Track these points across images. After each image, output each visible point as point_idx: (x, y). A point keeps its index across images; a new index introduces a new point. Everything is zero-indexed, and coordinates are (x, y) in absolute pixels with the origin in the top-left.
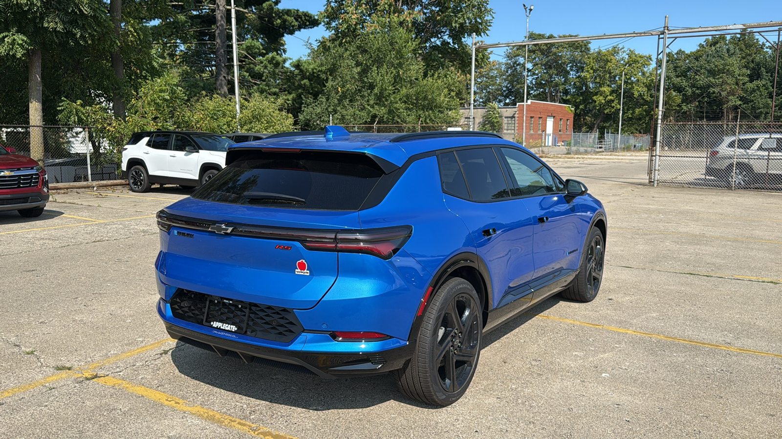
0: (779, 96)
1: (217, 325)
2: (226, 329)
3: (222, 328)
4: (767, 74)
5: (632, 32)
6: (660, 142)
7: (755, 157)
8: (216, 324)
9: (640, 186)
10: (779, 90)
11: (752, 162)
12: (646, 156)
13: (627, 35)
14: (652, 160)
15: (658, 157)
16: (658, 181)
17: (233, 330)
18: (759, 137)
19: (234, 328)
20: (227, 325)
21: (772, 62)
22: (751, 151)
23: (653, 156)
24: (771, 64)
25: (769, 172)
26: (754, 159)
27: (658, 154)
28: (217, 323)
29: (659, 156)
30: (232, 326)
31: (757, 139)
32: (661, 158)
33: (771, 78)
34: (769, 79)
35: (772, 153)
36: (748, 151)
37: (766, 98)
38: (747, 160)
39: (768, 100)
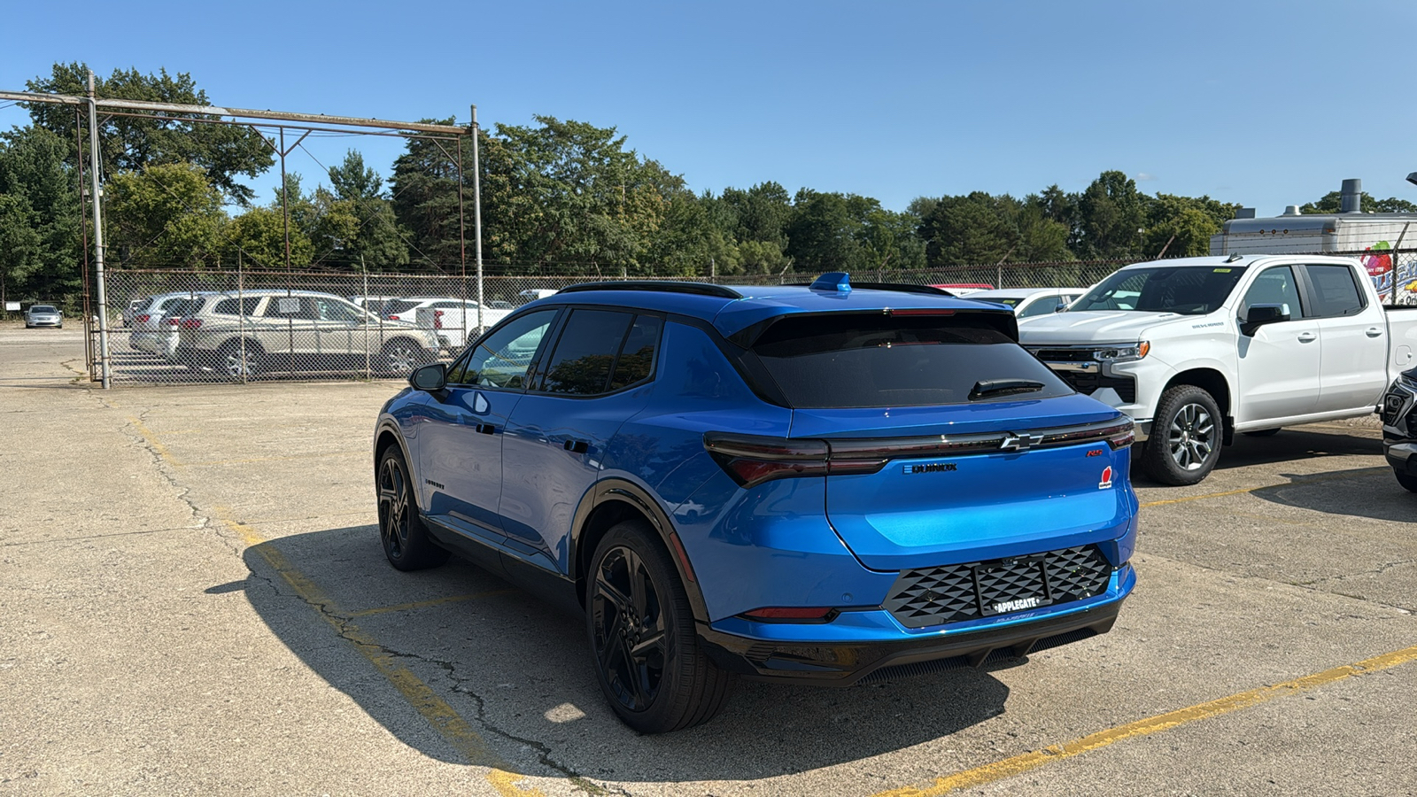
0: (47, 224)
1: (1005, 608)
2: (1022, 607)
3: (1014, 609)
4: (20, 184)
5: (21, 91)
6: (106, 306)
7: (264, 328)
8: (1001, 608)
9: (60, 391)
10: (46, 213)
11: (259, 336)
12: (81, 335)
13: (10, 96)
14: (91, 341)
15: (105, 333)
16: (111, 377)
17: (1034, 605)
18: (260, 295)
19: (1032, 602)
20: (1021, 601)
21: (26, 163)
22: (255, 319)
23: (93, 332)
24: (25, 166)
25: (295, 351)
26: (263, 331)
27: (105, 327)
28: (1004, 604)
29: (108, 332)
30: (1029, 600)
31: (260, 298)
32: (112, 335)
33: (28, 192)
34: (25, 192)
35: (294, 321)
36: (250, 318)
37: (25, 226)
38: (251, 333)
39: (31, 230)
